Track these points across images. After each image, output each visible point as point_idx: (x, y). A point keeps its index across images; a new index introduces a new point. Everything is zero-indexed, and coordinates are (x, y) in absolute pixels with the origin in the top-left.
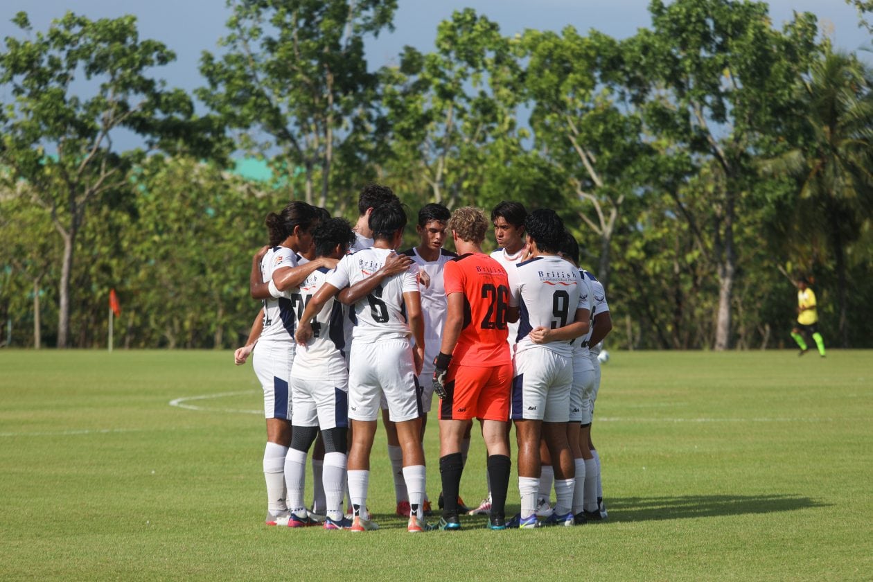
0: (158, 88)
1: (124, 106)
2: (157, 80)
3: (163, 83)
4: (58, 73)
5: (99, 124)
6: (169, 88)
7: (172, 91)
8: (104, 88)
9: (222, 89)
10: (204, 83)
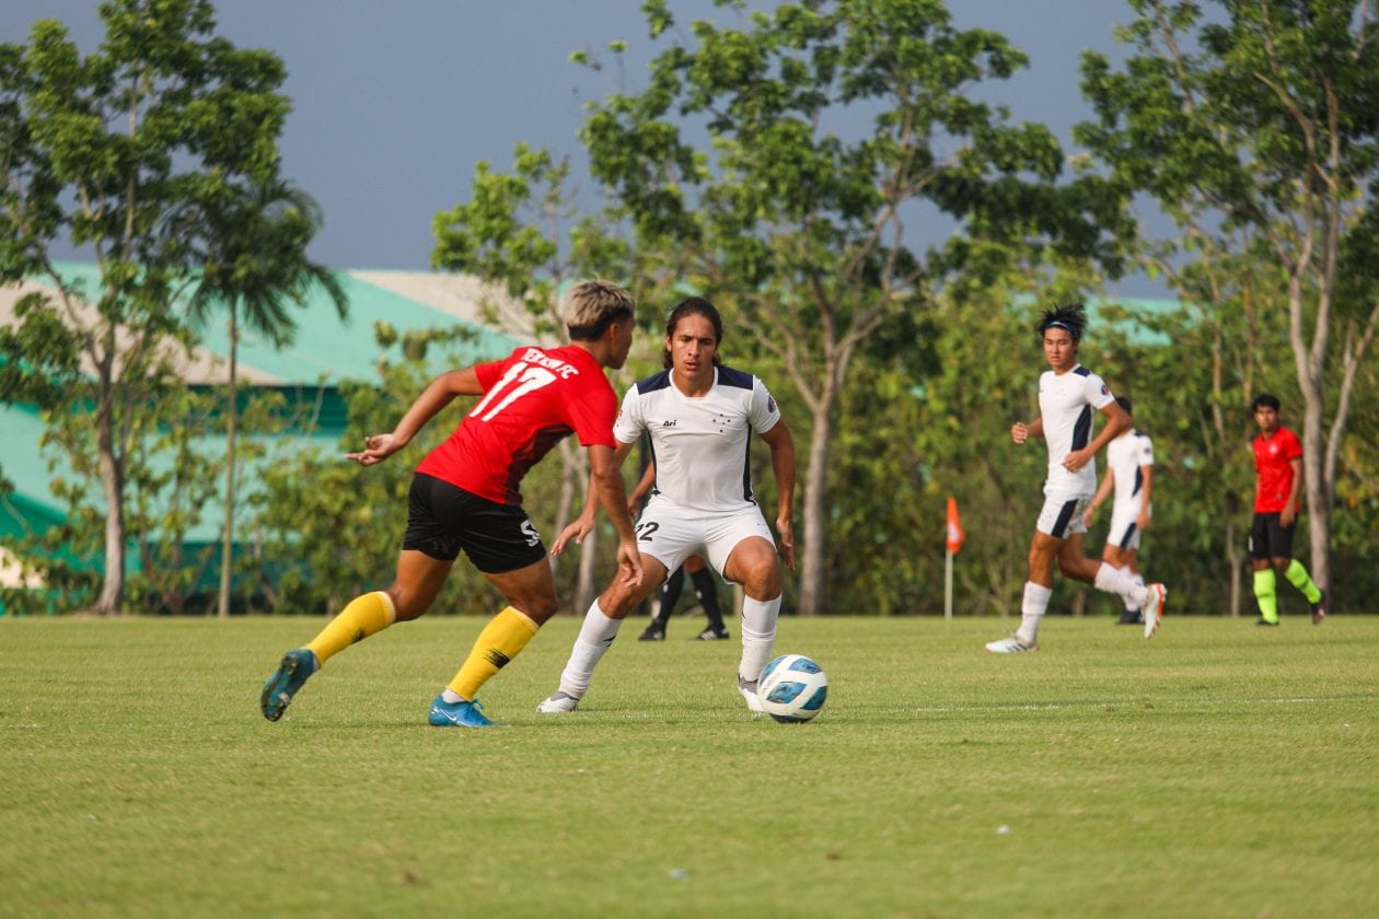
0: (994, 120)
1: (923, 157)
2: (992, 105)
3: (1005, 113)
4: (798, 90)
5: (880, 191)
6: (1016, 123)
7: (1021, 128)
8: (885, 120)
9: (1124, 122)
10: (1089, 114)
